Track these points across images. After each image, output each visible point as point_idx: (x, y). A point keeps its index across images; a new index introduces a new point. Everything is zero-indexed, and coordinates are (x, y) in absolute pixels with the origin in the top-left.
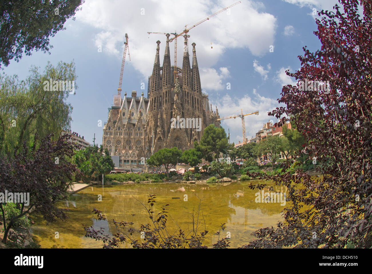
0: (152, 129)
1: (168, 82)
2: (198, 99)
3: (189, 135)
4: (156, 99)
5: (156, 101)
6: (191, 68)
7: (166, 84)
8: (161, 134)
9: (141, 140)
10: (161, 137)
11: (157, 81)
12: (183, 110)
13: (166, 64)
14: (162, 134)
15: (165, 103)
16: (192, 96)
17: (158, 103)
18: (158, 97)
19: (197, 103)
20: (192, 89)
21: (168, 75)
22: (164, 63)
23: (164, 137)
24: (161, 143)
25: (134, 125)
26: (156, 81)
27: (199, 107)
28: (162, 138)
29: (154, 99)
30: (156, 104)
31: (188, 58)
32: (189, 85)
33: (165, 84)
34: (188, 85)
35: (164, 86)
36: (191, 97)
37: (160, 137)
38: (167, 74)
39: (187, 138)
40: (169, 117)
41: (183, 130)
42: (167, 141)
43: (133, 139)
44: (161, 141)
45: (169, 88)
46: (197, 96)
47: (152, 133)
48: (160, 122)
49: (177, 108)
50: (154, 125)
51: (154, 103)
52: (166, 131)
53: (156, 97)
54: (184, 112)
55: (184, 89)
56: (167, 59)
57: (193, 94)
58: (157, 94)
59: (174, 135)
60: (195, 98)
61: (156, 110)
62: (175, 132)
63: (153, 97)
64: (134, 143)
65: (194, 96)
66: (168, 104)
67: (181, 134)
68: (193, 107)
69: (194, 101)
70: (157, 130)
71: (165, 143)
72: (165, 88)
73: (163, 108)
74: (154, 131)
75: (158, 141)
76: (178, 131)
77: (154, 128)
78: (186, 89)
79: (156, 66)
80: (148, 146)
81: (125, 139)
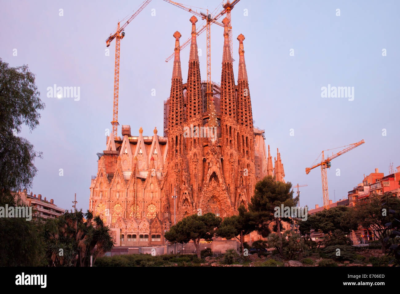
0: (173, 185)
1: (197, 111)
2: (247, 138)
3: (233, 196)
4: (179, 138)
5: (179, 142)
6: (236, 84)
7: (195, 114)
8: (187, 193)
9: (156, 203)
10: (188, 198)
11: (179, 108)
12: (222, 156)
13: (193, 78)
14: (189, 193)
15: (193, 145)
16: (238, 133)
17: (182, 146)
18: (181, 135)
19: (245, 145)
20: (237, 121)
21: (197, 97)
22: (190, 76)
23: (193, 196)
24: (187, 208)
26: (177, 109)
27: (250, 151)
28: (189, 201)
29: (175, 139)
30: (178, 146)
31: (231, 67)
32: (232, 115)
33: (192, 113)
34: (230, 115)
35: (191, 116)
36: (236, 134)
37: (186, 199)
38: (195, 95)
39: (229, 200)
40: (200, 167)
41: (223, 187)
42: (198, 204)
43: (142, 202)
44: (188, 205)
45: (198, 120)
46: (245, 133)
47: (172, 193)
48: (186, 175)
49: (212, 154)
50: (177, 181)
51: (175, 146)
52: (195, 189)
53: (177, 135)
54: (225, 159)
55: (224, 121)
56: (194, 69)
57: (238, 129)
58: (180, 130)
59: (208, 195)
60: (243, 136)
61: (179, 157)
62: (210, 190)
63: (172, 135)
64: (144, 208)
65: (241, 132)
66: (199, 147)
67: (220, 194)
68: (239, 150)
69: (241, 141)
70: (181, 188)
71: (194, 207)
72: (193, 120)
73: (191, 154)
74: (176, 190)
75: (184, 205)
76: (214, 188)
77: (176, 184)
78: (226, 121)
79: (176, 82)
80: (167, 213)
81: (128, 202)
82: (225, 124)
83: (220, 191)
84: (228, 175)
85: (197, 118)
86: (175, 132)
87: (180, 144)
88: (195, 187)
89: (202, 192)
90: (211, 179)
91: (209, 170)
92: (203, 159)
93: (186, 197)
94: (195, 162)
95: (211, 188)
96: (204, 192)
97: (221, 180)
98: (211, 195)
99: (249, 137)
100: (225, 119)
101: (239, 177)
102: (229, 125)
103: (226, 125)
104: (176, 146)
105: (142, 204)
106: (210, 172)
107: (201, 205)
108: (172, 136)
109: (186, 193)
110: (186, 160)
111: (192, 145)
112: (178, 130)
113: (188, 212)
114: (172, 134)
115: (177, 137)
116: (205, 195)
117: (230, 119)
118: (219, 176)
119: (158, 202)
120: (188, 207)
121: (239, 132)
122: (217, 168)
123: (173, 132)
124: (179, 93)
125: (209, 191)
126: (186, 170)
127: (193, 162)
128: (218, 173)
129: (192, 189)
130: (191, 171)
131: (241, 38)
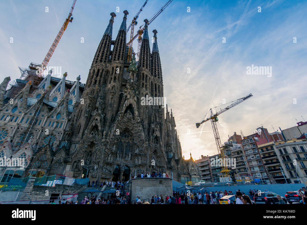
1: (121, 57)
3: (146, 130)
4: (101, 71)
5: (100, 74)
7: (118, 59)
8: (99, 119)
9: (57, 134)
10: (99, 125)
11: (105, 52)
14: (101, 120)
15: (113, 80)
17: (102, 79)
18: (103, 70)
20: (152, 73)
23: (104, 125)
24: (94, 137)
25: (51, 108)
28: (100, 128)
29: (96, 71)
30: (99, 77)
34: (147, 67)
35: (115, 59)
36: (151, 82)
37: (96, 127)
39: (143, 134)
40: (116, 99)
41: (138, 120)
42: (109, 133)
43: (39, 131)
44: (96, 134)
45: (121, 64)
46: (158, 82)
47: (80, 119)
48: (102, 102)
49: (131, 88)
50: (89, 106)
51: (95, 76)
52: (108, 118)
53: (100, 68)
54: (140, 98)
55: (142, 70)
57: (152, 79)
58: (103, 66)
59: (121, 126)
60: (156, 84)
61: (97, 86)
62: (124, 121)
63: (95, 68)
64: (39, 138)
65: (154, 81)
66: (118, 82)
67: (134, 126)
69: (154, 87)
70: (92, 114)
71: (104, 136)
72: (116, 62)
73: (109, 86)
74: (86, 115)
75: (91, 133)
76: (129, 119)
77: (88, 110)
78: (143, 70)
79: (107, 36)
80: (66, 142)
81: (20, 129)
82: (142, 72)
83: (135, 123)
85: (120, 62)
86: (98, 66)
87: (101, 76)
88: (109, 116)
89: (116, 121)
90: (126, 112)
91: (126, 101)
92: (120, 93)
93: (96, 123)
94: (113, 93)
95: (125, 119)
96: (118, 121)
97: (136, 113)
98: (124, 127)
99: (160, 85)
100: (143, 69)
101: (153, 114)
103: (143, 74)
104: (96, 77)
105: (38, 133)
106: (127, 103)
107: (112, 135)
108: (94, 68)
109: (97, 119)
110: (104, 89)
111: (111, 80)
112: (101, 65)
113: (94, 142)
114: (94, 67)
115: (99, 70)
116: (119, 125)
117: (146, 70)
118: (135, 108)
119: (60, 133)
120: (97, 136)
121: (153, 81)
122: (134, 101)
123: (96, 65)
125: (123, 122)
126: (102, 98)
127: (111, 93)
128: (135, 106)
129: (105, 118)
130: (107, 101)
131: (155, 32)
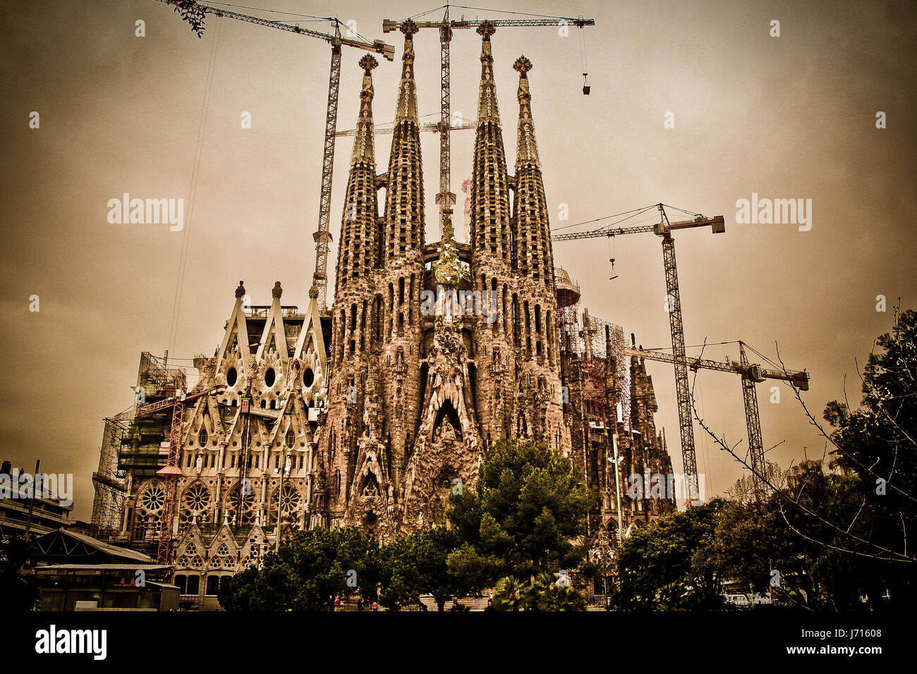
0: (339, 439)
1: (408, 240)
2: (537, 308)
4: (360, 310)
5: (359, 321)
6: (511, 172)
7: (402, 249)
8: (374, 459)
10: (376, 471)
11: (363, 235)
12: (472, 355)
13: (401, 160)
14: (379, 459)
15: (395, 329)
16: (515, 296)
17: (368, 331)
18: (365, 303)
19: (533, 326)
20: (513, 265)
21: (409, 207)
22: (394, 155)
23: (389, 471)
24: (371, 501)
25: (269, 423)
26: (358, 237)
27: (545, 342)
28: (379, 480)
29: (348, 313)
30: (357, 332)
31: (498, 132)
32: (499, 249)
33: (397, 247)
34: (494, 249)
35: (392, 254)
36: (510, 298)
37: (371, 476)
38: (404, 203)
40: (411, 388)
41: (471, 442)
42: (402, 489)
43: (262, 483)
44: (374, 493)
45: (411, 264)
46: (533, 295)
47: (336, 457)
48: (374, 409)
49: (443, 350)
50: (348, 424)
51: (348, 332)
52: (397, 447)
53: (356, 302)
54: (479, 365)
55: (479, 265)
56: (405, 139)
57: (515, 286)
58: (362, 290)
59: (430, 464)
60: (526, 304)
61: (357, 359)
62: (435, 452)
63: (343, 303)
64: (266, 501)
65: (521, 293)
66: (410, 332)
67: (462, 461)
68: (517, 341)
69: (523, 316)
70: (358, 444)
71: (391, 499)
72: (396, 264)
73: (389, 351)
74: (345, 450)
75: (364, 491)
76: (448, 446)
77: (347, 434)
78: (484, 265)
79: (361, 170)
80: (319, 515)
81: (226, 483)
82: (480, 272)
83: (464, 452)
84: (486, 408)
85: (408, 259)
86: (350, 295)
87: (363, 325)
88: (398, 442)
89: (415, 456)
90: (438, 423)
91: (435, 393)
92: (420, 365)
93: (369, 468)
94: (399, 373)
95: (438, 446)
96: (418, 455)
97: (465, 423)
98: (440, 465)
99: (542, 305)
100: (480, 261)
101: (515, 415)
102: (490, 274)
103: (483, 277)
104: (352, 333)
105: (261, 488)
106: (436, 401)
107: (410, 491)
108: (343, 306)
109: (370, 459)
110: (374, 368)
111: (392, 330)
112: (357, 289)
113: (374, 511)
114: (342, 300)
115: (354, 308)
116: (424, 464)
117: (492, 259)
118: (459, 411)
119: (304, 483)
120: (377, 497)
121: (518, 292)
122: (455, 388)
123: (346, 295)
124: (365, 197)
125: (433, 453)
126: (374, 395)
127: (395, 374)
128: (460, 406)
129: (389, 448)
130: (389, 397)
131: (523, 66)
